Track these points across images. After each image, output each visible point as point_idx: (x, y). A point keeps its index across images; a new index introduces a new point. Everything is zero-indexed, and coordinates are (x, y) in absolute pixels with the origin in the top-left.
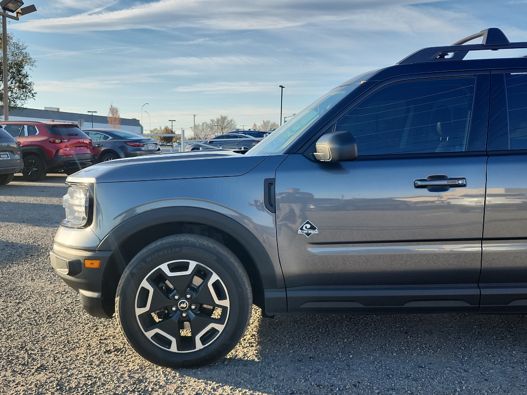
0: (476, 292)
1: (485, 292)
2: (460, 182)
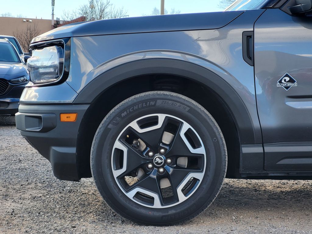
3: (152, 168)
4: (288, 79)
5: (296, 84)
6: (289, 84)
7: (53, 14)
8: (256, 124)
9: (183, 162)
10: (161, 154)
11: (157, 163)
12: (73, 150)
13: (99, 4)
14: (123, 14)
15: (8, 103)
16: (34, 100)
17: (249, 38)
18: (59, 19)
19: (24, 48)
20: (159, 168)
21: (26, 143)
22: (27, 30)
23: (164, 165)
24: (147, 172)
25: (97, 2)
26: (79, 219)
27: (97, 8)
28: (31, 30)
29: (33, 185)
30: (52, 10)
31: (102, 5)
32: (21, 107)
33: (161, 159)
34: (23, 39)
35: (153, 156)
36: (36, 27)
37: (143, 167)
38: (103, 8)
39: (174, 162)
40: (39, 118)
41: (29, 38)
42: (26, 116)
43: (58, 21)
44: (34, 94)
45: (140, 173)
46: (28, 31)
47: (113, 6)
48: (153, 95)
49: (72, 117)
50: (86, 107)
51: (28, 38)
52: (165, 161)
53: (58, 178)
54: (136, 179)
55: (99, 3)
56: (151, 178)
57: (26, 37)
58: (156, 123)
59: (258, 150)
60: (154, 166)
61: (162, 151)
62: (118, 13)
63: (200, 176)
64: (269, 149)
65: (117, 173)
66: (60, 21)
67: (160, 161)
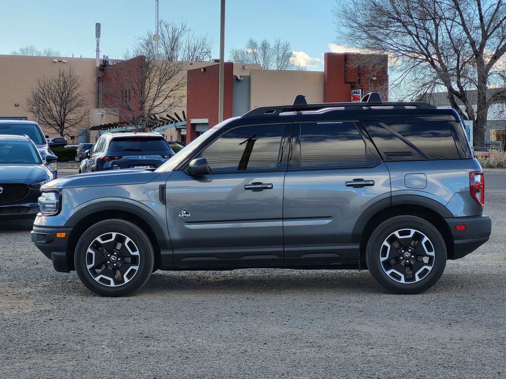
0: (280, 249)
1: (286, 249)
2: (269, 186)
3: (110, 263)
4: (185, 212)
5: (189, 215)
6: (186, 215)
7: (98, 51)
8: (167, 237)
9: (129, 260)
10: (114, 255)
11: (112, 261)
12: (64, 254)
13: (170, 30)
14: (207, 43)
15: (29, 208)
16: (44, 224)
17: (163, 189)
18: (107, 57)
19: (55, 103)
20: (114, 263)
21: (37, 249)
22: (58, 75)
23: (116, 261)
24: (107, 265)
25: (166, 27)
26: (69, 295)
27: (167, 36)
28: (66, 76)
29: (45, 279)
30: (96, 44)
31: (174, 31)
32: (34, 228)
33: (114, 258)
34: (52, 90)
35: (110, 257)
36: (72, 72)
37: (105, 263)
38: (176, 35)
39: (123, 260)
40: (45, 235)
41: (62, 88)
42: (37, 234)
43: (106, 61)
44: (44, 220)
45: (104, 267)
46: (61, 78)
47: (191, 33)
48: (109, 221)
49: (63, 235)
50: (71, 229)
51: (60, 89)
52: (117, 259)
53: (57, 271)
54: (100, 270)
55: (170, 27)
56: (108, 269)
57: (57, 87)
58: (111, 238)
59: (170, 252)
60: (111, 262)
61: (115, 253)
62: (199, 43)
63: (136, 268)
64: (176, 252)
65: (89, 267)
66: (110, 60)
67: (114, 259)
